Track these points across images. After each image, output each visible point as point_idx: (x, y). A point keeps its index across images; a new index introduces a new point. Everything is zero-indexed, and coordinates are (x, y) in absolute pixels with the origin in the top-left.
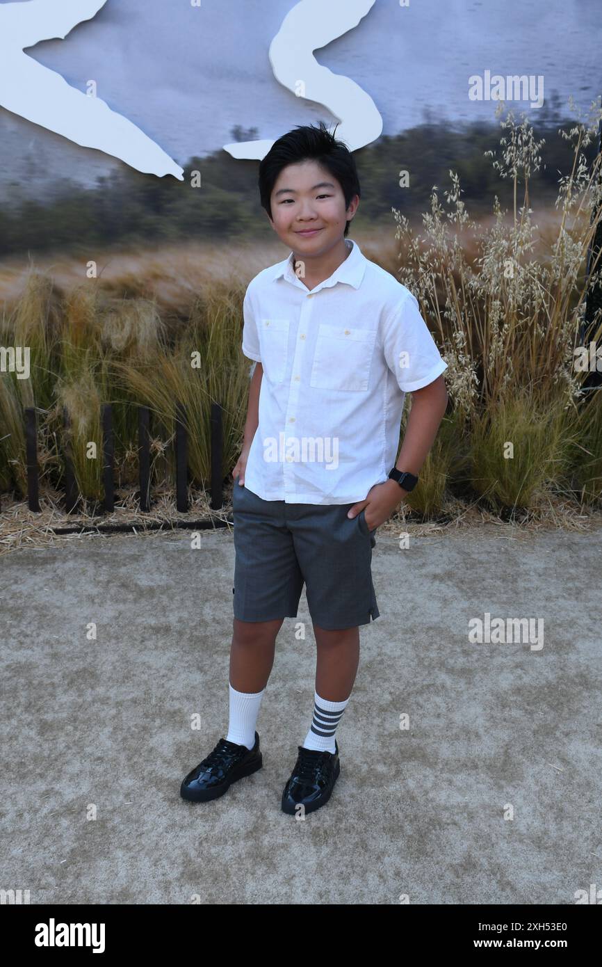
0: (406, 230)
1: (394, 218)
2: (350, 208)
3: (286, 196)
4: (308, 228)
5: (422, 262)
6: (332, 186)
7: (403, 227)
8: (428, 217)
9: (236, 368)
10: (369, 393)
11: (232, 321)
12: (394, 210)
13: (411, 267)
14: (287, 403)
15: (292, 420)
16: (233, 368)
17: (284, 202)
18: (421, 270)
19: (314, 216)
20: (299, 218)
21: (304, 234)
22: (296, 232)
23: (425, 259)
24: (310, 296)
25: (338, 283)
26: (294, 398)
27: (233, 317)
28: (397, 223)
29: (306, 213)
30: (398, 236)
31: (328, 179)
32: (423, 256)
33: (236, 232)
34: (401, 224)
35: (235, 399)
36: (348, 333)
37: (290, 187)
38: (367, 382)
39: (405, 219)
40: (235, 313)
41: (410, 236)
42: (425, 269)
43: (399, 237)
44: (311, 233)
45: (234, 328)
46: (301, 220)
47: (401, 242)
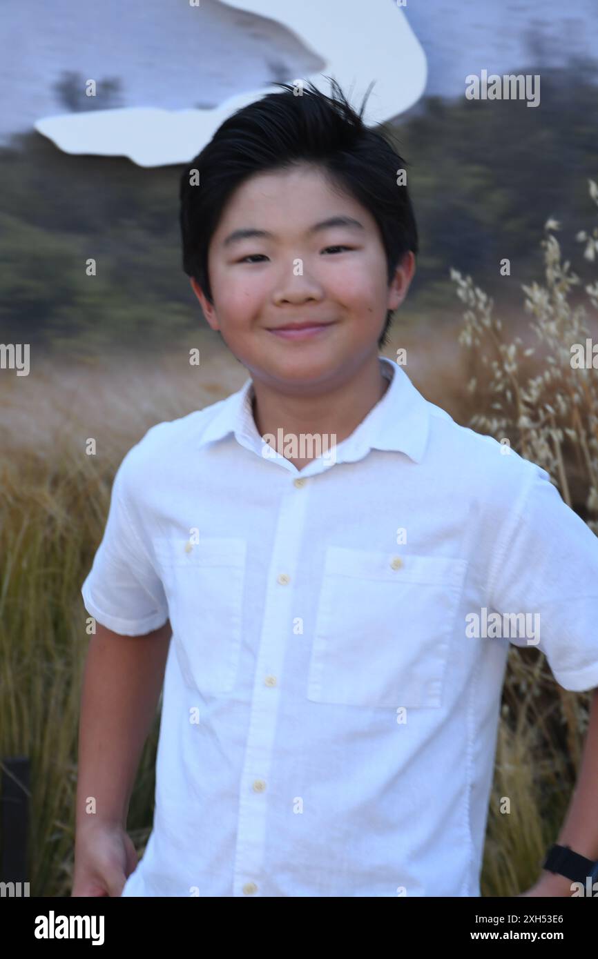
0: (487, 322)
1: (456, 297)
2: (395, 283)
3: (249, 247)
4: (299, 320)
5: (527, 404)
6: (358, 225)
7: (479, 315)
8: (537, 294)
9: (68, 664)
10: (442, 713)
11: (58, 548)
12: (455, 275)
13: (499, 414)
14: (242, 742)
15: (259, 788)
16: (59, 665)
17: (243, 260)
18: (524, 421)
19: (315, 292)
20: (279, 296)
21: (292, 333)
22: (269, 330)
23: (533, 395)
24: (300, 482)
25: (373, 450)
26: (262, 732)
27: (62, 539)
28: (463, 307)
29: (297, 289)
30: (466, 338)
31: (346, 208)
32: (527, 388)
33: (70, 330)
34: (475, 310)
35: (64, 747)
36: (398, 566)
37: (259, 225)
38: (438, 684)
39: (483, 297)
40: (67, 529)
41: (496, 337)
42: (534, 418)
43: (469, 340)
44: (308, 331)
45: (62, 565)
46: (285, 301)
47: (474, 353)
